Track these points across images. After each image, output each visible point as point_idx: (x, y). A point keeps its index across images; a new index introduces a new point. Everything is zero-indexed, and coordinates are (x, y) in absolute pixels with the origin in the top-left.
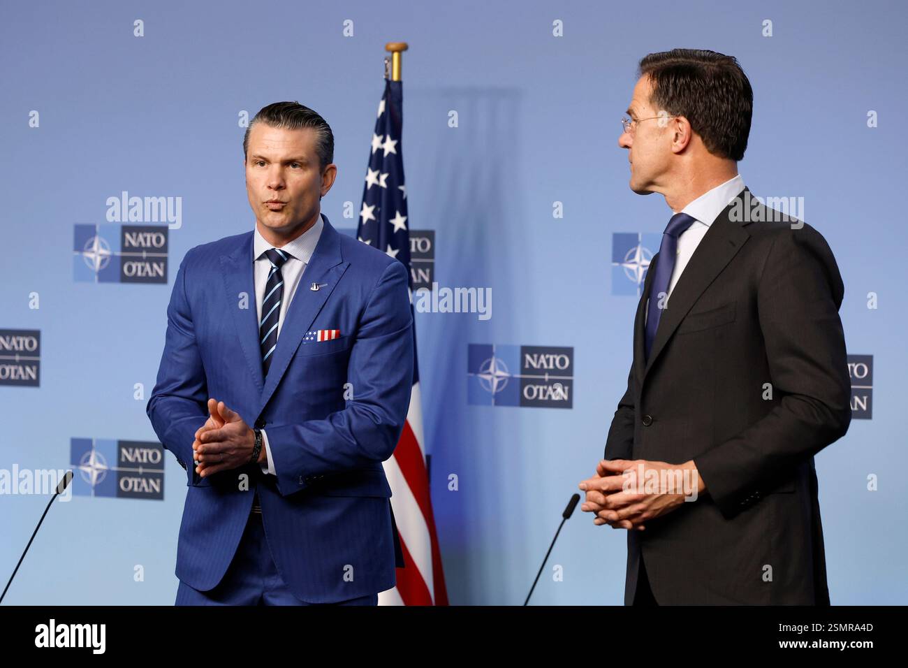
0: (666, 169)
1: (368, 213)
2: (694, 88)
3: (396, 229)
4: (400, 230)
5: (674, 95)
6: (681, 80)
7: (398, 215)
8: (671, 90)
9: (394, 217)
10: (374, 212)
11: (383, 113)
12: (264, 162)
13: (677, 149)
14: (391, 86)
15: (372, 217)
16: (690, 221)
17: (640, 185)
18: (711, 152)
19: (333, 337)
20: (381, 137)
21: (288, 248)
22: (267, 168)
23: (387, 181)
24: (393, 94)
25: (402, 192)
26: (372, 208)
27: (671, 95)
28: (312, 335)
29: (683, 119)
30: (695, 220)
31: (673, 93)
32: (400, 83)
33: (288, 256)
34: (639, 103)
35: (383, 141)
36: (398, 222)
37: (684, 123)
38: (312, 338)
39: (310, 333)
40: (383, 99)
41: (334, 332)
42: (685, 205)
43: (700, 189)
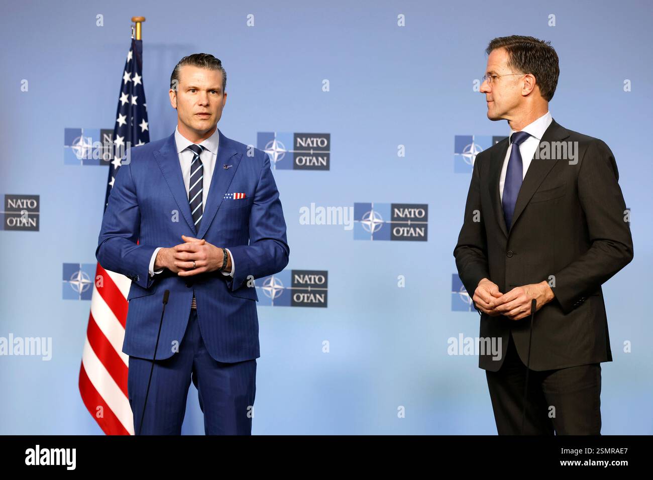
0: (516, 106)
1: (122, 120)
2: (538, 57)
3: (143, 130)
4: (145, 130)
5: (525, 62)
6: (530, 52)
7: (144, 121)
8: (523, 59)
9: (141, 123)
10: (126, 120)
11: (131, 60)
12: (195, 90)
13: (525, 94)
14: (136, 42)
15: (125, 123)
16: (528, 136)
17: (499, 114)
18: (542, 96)
19: (242, 197)
20: (130, 74)
21: (204, 143)
22: (196, 94)
23: (137, 101)
24: (136, 47)
25: (145, 107)
26: (125, 117)
27: (523, 61)
28: (230, 196)
29: (531, 75)
30: (530, 135)
31: (525, 60)
32: (141, 41)
33: (204, 148)
34: (500, 67)
35: (132, 76)
36: (144, 126)
37: (532, 79)
38: (230, 198)
39: (229, 194)
40: (130, 51)
41: (242, 194)
42: (524, 127)
43: (533, 118)
